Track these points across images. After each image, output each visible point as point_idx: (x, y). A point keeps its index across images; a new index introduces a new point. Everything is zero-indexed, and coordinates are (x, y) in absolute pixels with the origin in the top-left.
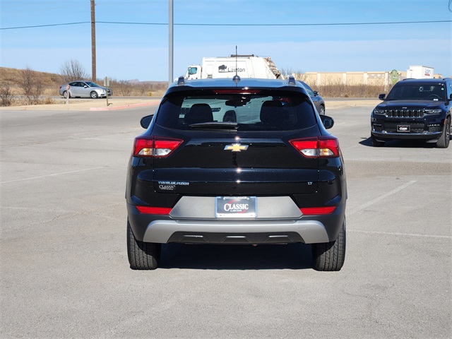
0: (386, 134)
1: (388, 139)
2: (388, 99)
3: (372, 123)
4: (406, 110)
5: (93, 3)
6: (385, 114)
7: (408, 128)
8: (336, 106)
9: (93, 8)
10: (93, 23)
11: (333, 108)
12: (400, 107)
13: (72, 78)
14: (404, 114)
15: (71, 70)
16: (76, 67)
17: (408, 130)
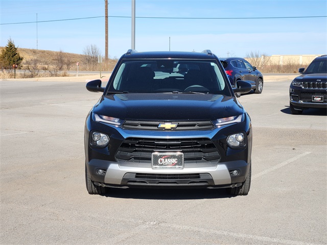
0: (302, 104)
1: (304, 107)
2: (307, 72)
3: (291, 93)
4: (320, 82)
5: (106, 2)
6: (301, 86)
7: (322, 98)
8: (279, 79)
9: (106, 6)
10: (107, 17)
11: (276, 81)
12: (314, 80)
13: (92, 57)
14: (319, 86)
15: (91, 52)
16: (94, 50)
17: (322, 100)
